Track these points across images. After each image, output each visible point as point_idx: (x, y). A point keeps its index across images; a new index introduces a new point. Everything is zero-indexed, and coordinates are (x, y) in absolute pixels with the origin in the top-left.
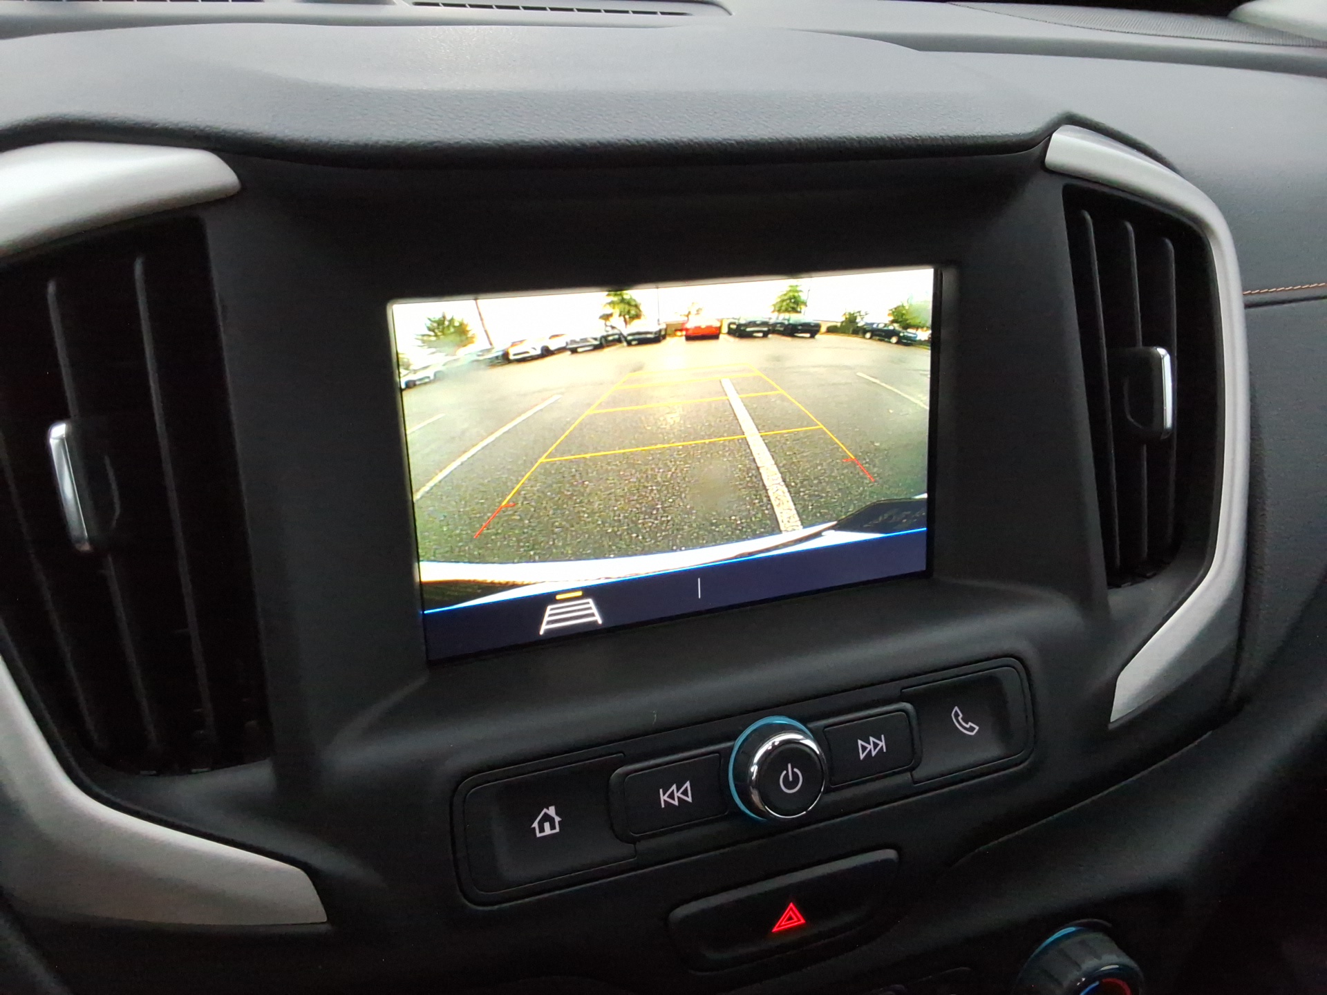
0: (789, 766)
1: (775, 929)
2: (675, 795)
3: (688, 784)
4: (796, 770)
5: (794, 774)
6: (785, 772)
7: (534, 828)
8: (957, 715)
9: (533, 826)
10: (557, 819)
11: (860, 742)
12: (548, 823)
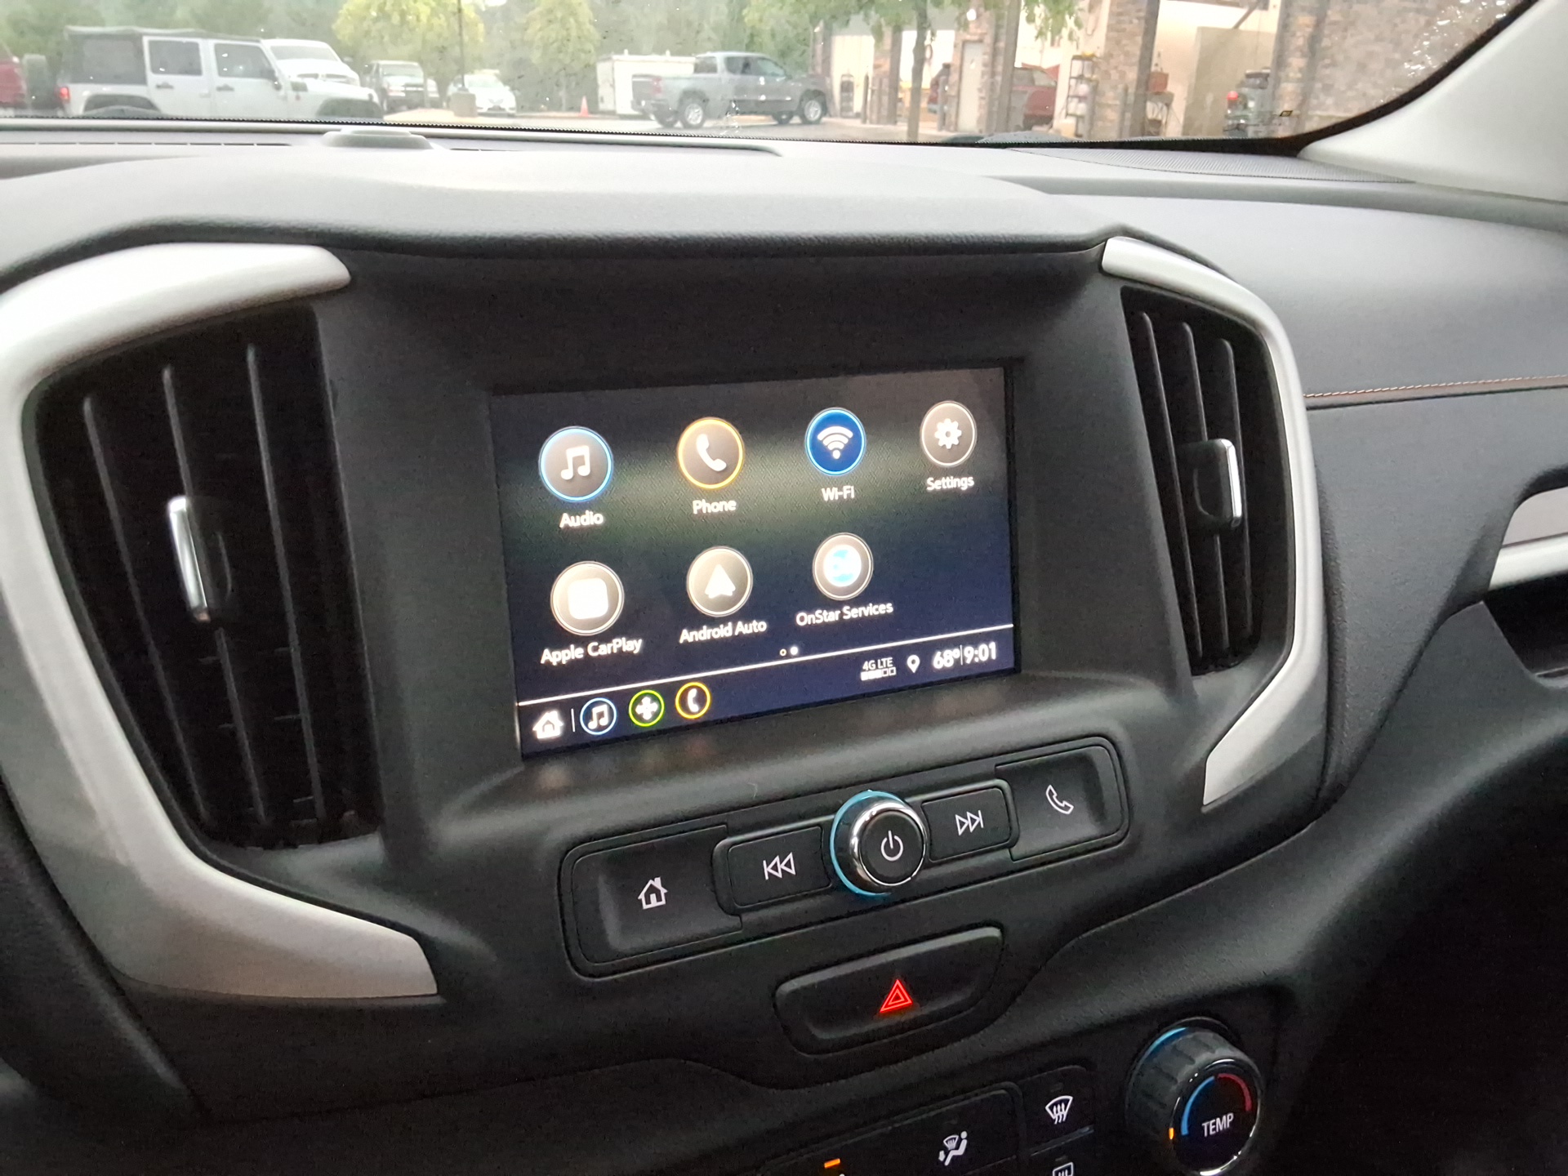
0: (890, 833)
1: (883, 1009)
2: (780, 867)
3: (790, 856)
4: (896, 838)
5: (895, 841)
6: (885, 840)
7: (641, 900)
8: (1051, 793)
9: (639, 898)
10: (663, 891)
11: (958, 817)
12: (654, 895)
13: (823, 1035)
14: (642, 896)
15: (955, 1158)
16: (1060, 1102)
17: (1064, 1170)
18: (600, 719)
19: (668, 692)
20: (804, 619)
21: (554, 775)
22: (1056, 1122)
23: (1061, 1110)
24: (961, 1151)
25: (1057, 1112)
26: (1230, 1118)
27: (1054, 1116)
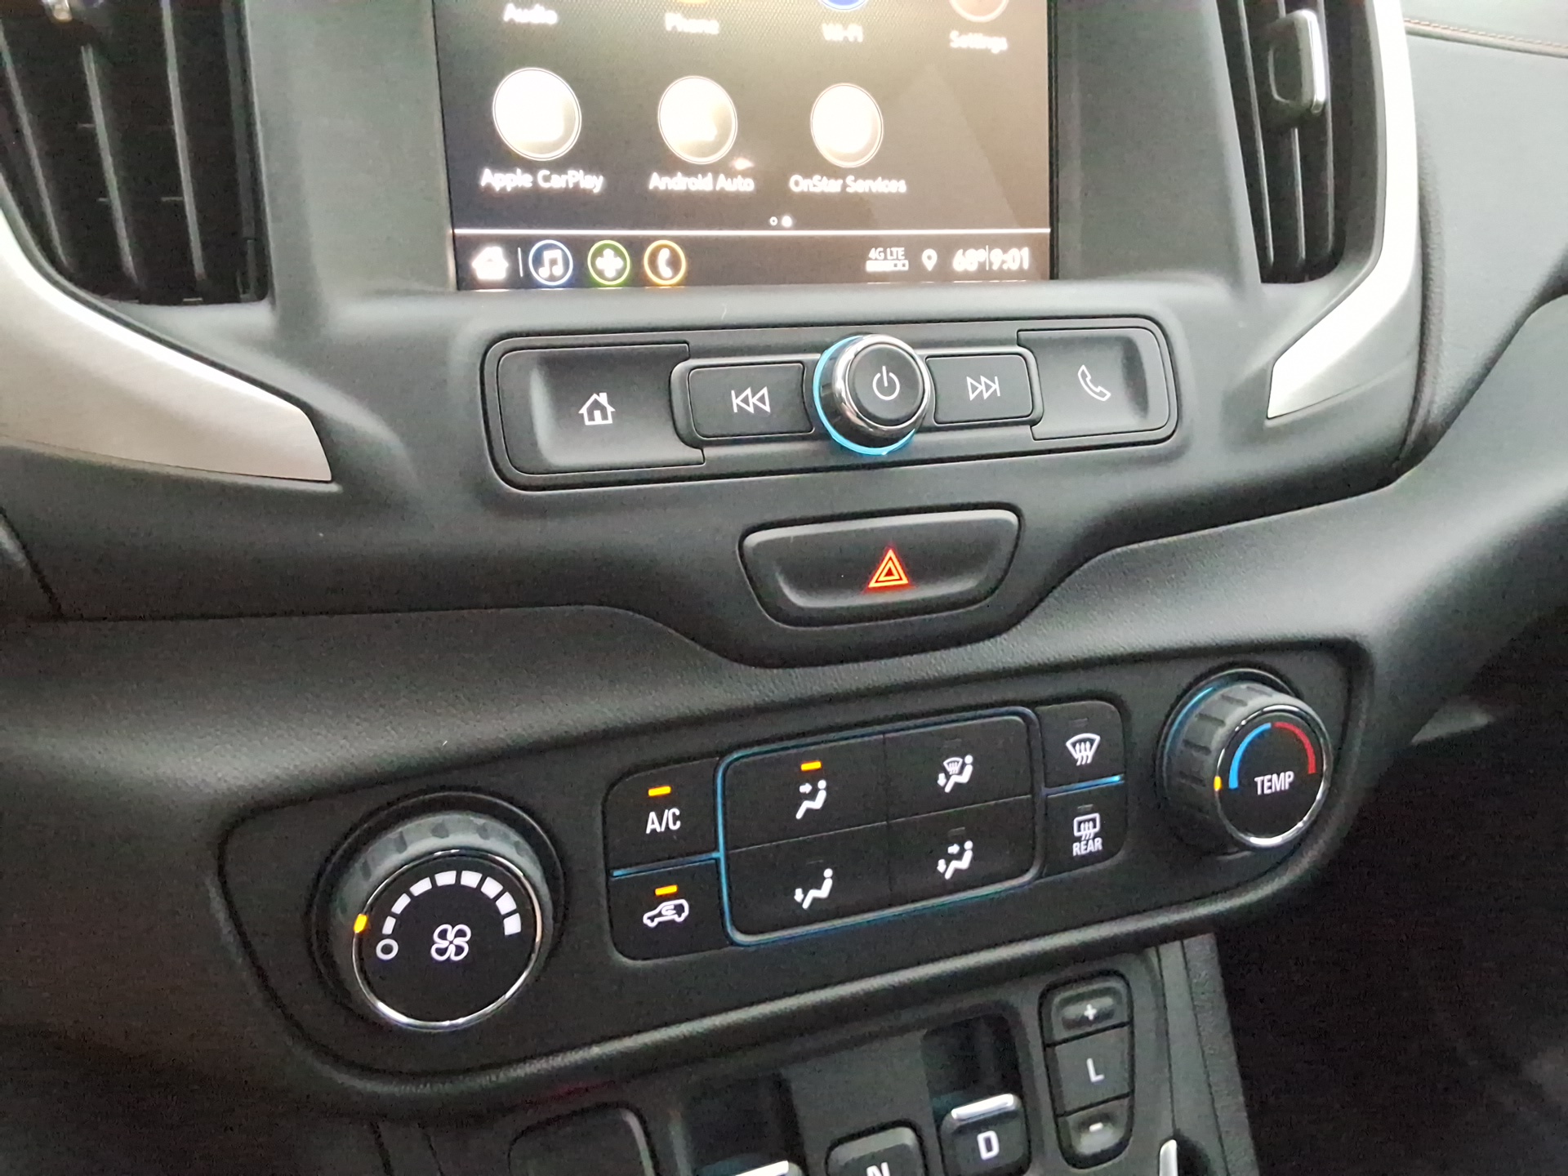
0: (884, 368)
1: (873, 584)
2: (752, 402)
3: (765, 391)
4: (891, 375)
5: (890, 380)
6: (878, 375)
7: (582, 415)
8: (1084, 376)
9: (581, 412)
10: (610, 409)
11: (969, 380)
12: (599, 412)
13: (798, 599)
14: (584, 411)
15: (957, 785)
16: (1084, 741)
17: (1089, 821)
18: (553, 267)
19: (635, 247)
20: (799, 184)
22: (1078, 764)
23: (1085, 750)
24: (965, 778)
25: (1080, 751)
26: (1289, 777)
27: (1077, 755)
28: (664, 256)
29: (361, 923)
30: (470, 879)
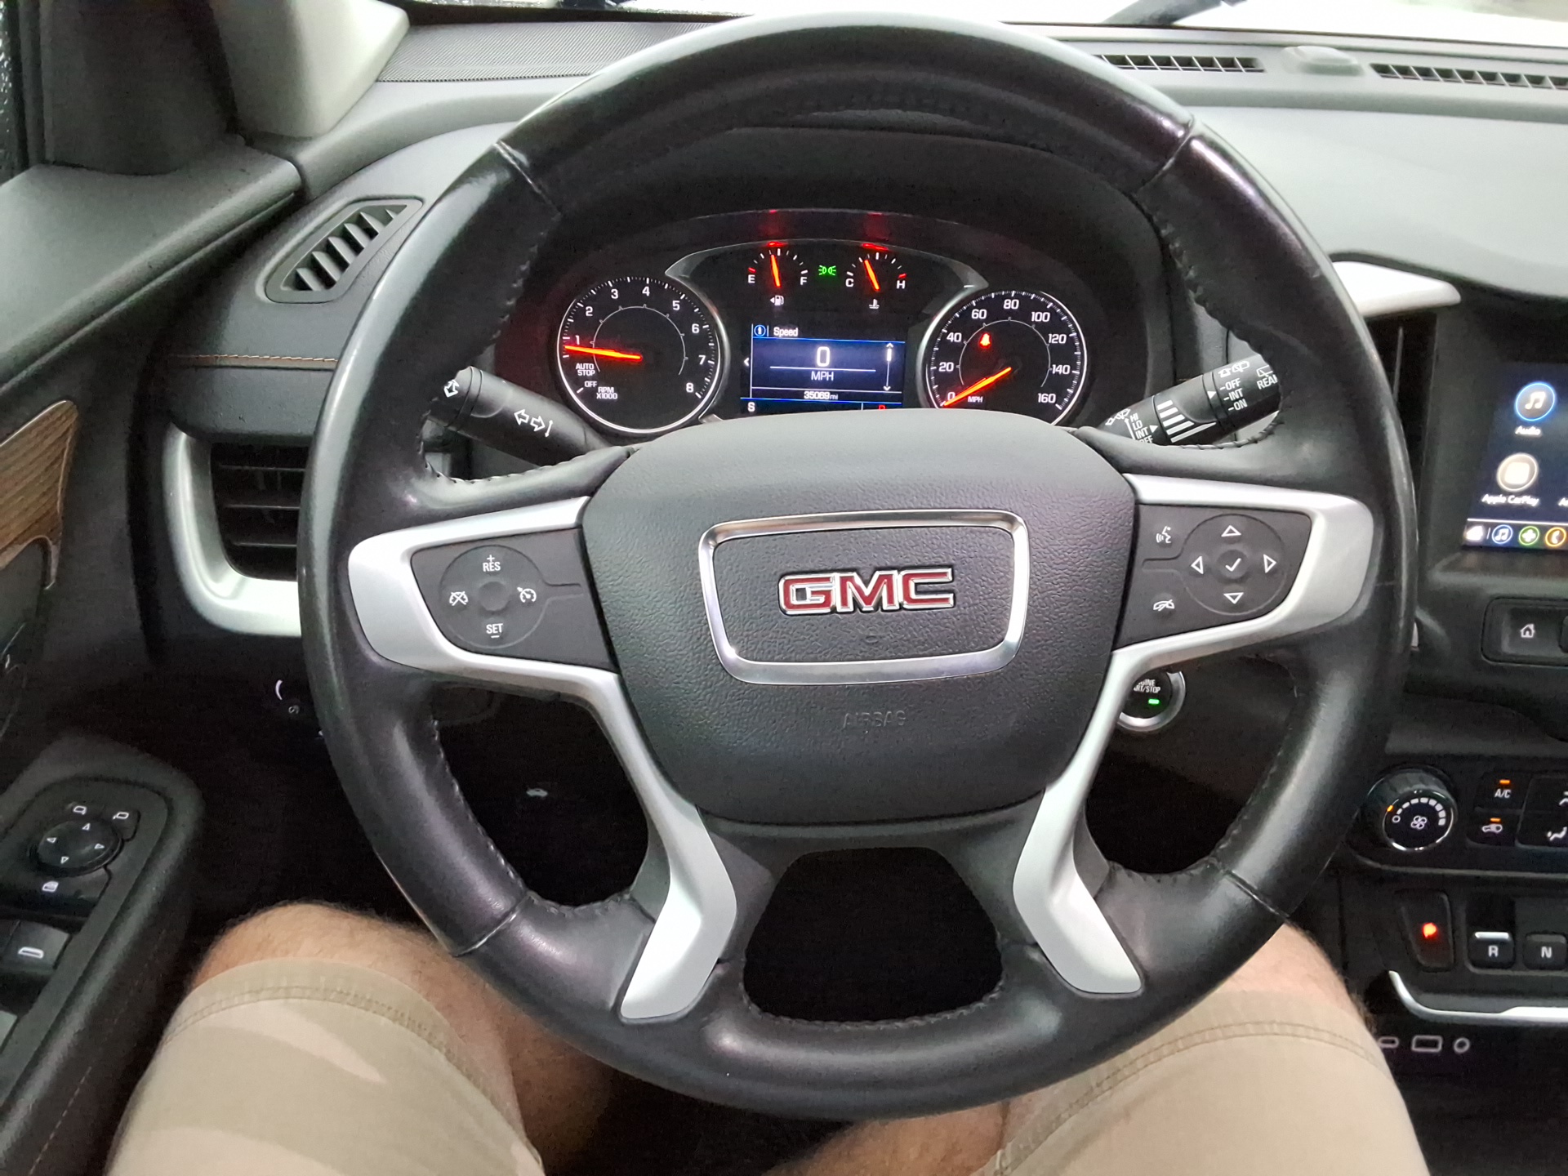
10: (1533, 631)
12: (1528, 632)
14: (1522, 631)
18: (1502, 537)
19: (1544, 530)
21: (1472, 559)
28: (1556, 534)
29: (1390, 808)
30: (1424, 800)
